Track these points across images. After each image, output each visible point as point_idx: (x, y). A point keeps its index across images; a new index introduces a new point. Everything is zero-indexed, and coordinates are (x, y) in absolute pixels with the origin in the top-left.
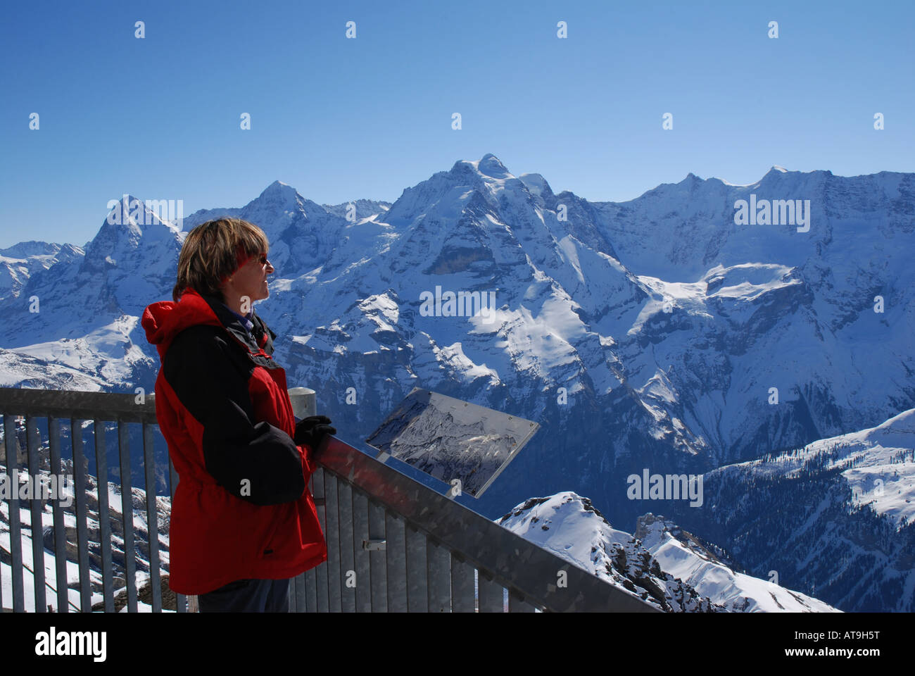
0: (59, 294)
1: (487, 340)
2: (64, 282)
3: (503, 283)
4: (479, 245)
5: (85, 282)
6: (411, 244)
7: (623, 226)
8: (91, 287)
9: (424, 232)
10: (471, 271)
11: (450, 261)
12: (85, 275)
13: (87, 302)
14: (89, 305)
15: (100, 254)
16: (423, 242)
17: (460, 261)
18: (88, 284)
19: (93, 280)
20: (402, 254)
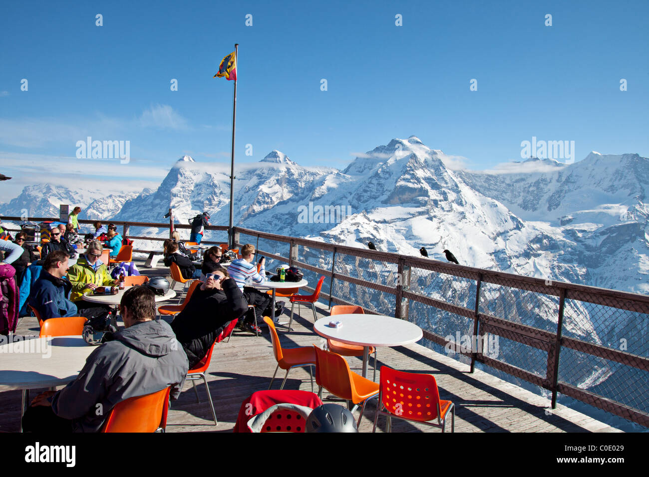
0: (141, 212)
1: (432, 248)
2: (144, 205)
3: (435, 212)
4: (419, 186)
5: (157, 205)
6: (371, 185)
7: (489, 185)
8: (161, 208)
9: (379, 178)
10: (414, 203)
11: (401, 196)
12: (157, 201)
13: (158, 216)
14: (158, 218)
15: (167, 189)
16: (379, 184)
17: (406, 196)
18: (158, 206)
19: (162, 204)
20: (365, 191)
